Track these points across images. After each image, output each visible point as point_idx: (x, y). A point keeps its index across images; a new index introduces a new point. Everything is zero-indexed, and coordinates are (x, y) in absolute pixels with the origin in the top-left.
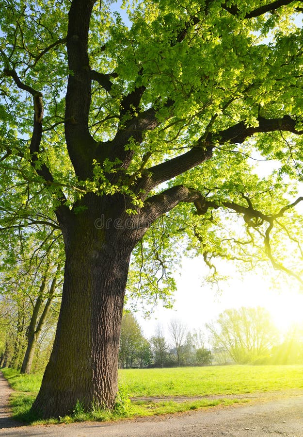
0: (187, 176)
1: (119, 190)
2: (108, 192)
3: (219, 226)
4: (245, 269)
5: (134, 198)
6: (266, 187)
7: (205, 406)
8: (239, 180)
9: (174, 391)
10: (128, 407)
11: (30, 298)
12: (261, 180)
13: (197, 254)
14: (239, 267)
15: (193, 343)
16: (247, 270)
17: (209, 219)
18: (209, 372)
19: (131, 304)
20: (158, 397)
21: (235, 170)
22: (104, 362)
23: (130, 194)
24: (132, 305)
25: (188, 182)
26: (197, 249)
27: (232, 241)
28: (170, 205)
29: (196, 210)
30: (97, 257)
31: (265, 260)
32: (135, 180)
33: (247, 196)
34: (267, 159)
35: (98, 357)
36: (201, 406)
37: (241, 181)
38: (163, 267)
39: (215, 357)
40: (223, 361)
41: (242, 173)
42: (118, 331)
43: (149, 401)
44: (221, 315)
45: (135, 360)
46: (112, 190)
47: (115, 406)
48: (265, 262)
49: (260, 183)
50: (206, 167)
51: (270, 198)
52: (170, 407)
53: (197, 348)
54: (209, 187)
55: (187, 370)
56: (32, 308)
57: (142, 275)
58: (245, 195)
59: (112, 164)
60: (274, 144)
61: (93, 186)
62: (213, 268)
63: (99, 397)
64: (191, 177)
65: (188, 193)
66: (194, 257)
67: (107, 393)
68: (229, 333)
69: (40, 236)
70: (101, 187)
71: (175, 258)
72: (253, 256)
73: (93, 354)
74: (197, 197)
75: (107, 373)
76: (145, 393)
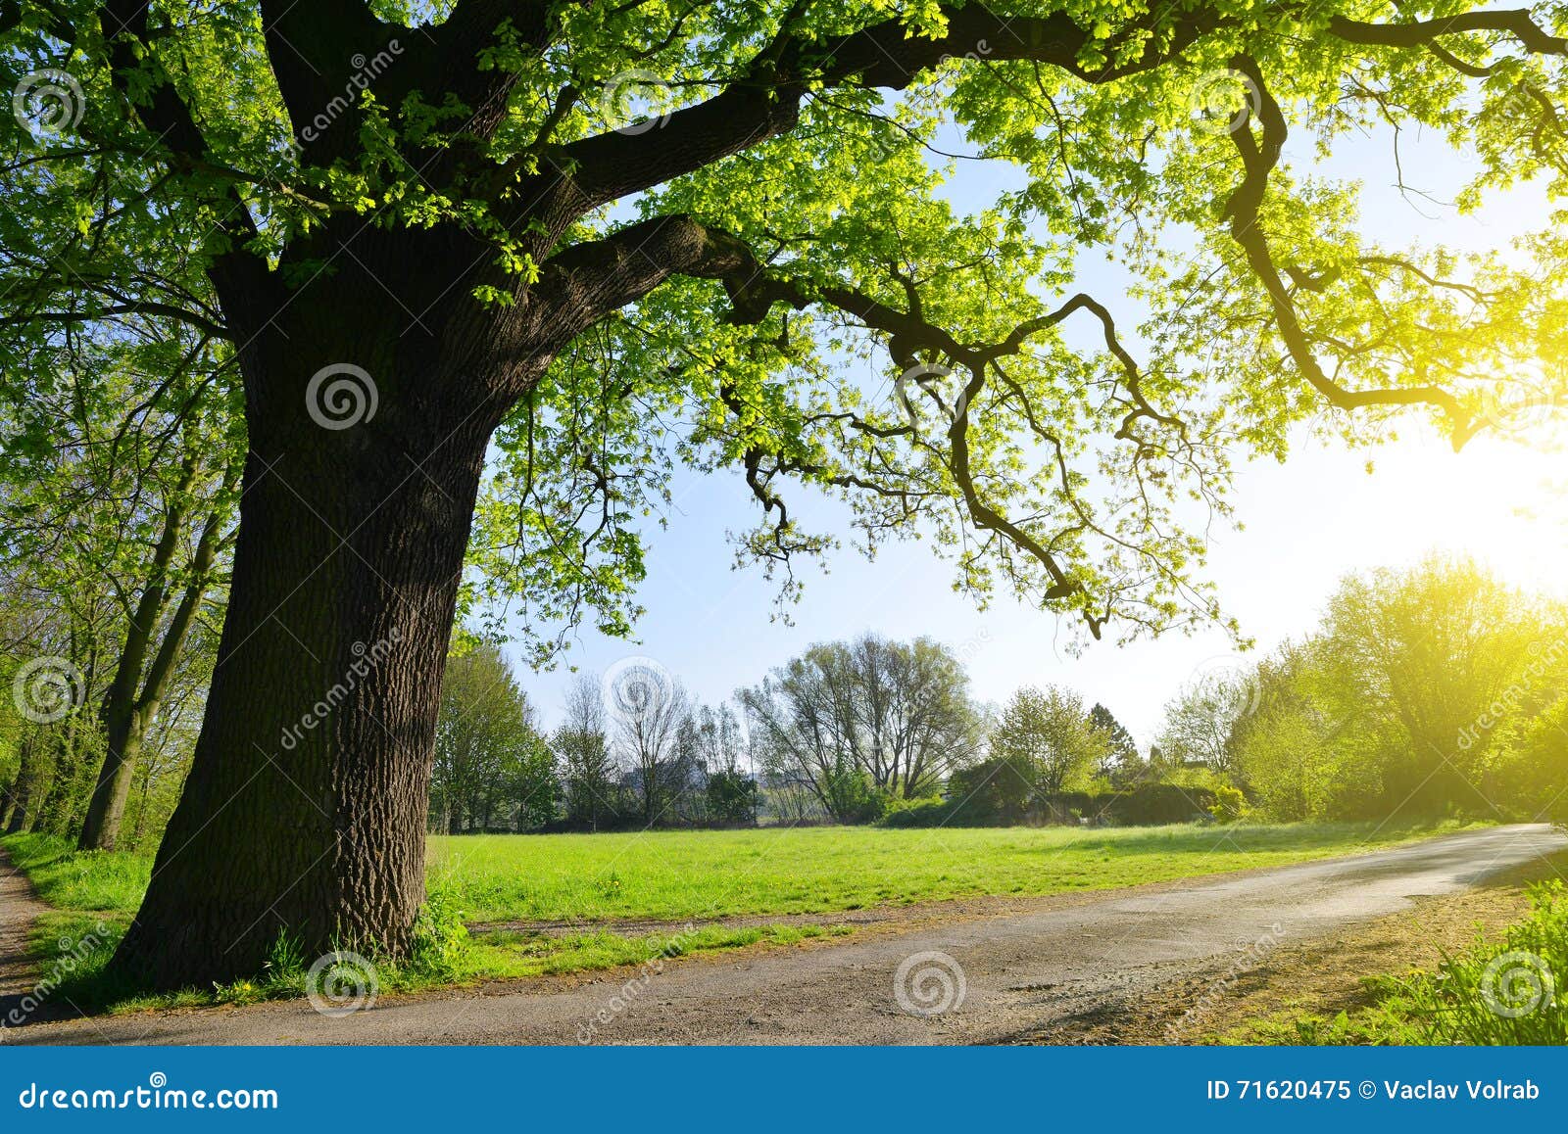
0: (705, 185)
1: (454, 214)
2: (413, 218)
3: (808, 367)
4: (881, 518)
5: (505, 248)
6: (972, 249)
7: (711, 947)
8: (886, 215)
9: (619, 903)
10: (456, 951)
11: (116, 583)
12: (958, 224)
13: (726, 460)
14: (862, 511)
15: (701, 755)
16: (888, 522)
17: (774, 342)
18: (743, 847)
19: (484, 615)
20: (562, 923)
21: (874, 180)
22: (377, 806)
23: (491, 231)
24: (488, 619)
25: (706, 206)
26: (726, 441)
27: (845, 423)
28: (637, 282)
29: (728, 306)
30: (363, 448)
31: (947, 494)
32: (513, 184)
33: (907, 274)
34: (985, 156)
35: (358, 790)
36: (698, 947)
37: (893, 220)
38: (607, 495)
39: (770, 801)
40: (793, 814)
41: (898, 191)
42: (430, 705)
43: (531, 931)
44: (796, 668)
45: (502, 806)
46: (429, 211)
47: (410, 950)
48: (951, 499)
49: (956, 233)
50: (772, 161)
51: (984, 287)
52: (599, 952)
53: (712, 769)
54: (782, 231)
55: (674, 839)
56: (123, 618)
57: (530, 516)
58: (903, 269)
59: (432, 117)
60: (1011, 103)
61: (358, 188)
62: (776, 509)
63: (356, 922)
64: (721, 192)
65: (705, 246)
66: (715, 469)
67: (387, 907)
68: (821, 726)
69: (151, 358)
70: (387, 198)
71: (649, 466)
72: (910, 477)
73: (340, 778)
74: (735, 260)
75: (388, 841)
76: (522, 909)
